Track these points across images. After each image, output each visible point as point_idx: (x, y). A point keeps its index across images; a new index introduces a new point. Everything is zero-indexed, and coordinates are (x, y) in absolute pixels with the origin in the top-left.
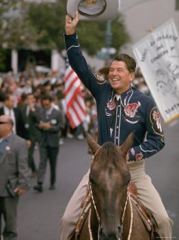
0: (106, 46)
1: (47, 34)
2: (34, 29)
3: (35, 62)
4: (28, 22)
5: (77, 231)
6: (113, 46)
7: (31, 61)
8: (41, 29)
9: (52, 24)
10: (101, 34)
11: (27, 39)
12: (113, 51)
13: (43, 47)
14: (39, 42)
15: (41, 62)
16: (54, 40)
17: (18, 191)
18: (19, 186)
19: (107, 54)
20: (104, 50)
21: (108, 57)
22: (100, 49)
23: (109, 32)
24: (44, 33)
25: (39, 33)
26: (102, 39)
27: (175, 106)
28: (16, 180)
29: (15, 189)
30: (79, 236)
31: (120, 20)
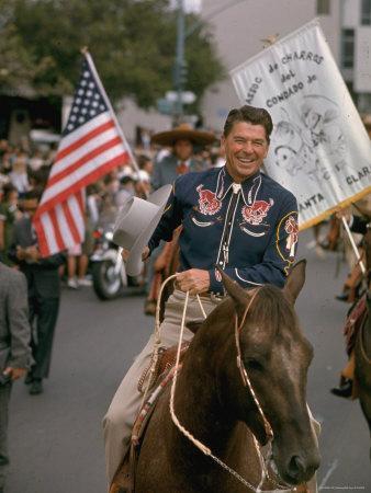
0: (175, 89)
1: (53, 64)
2: (27, 56)
3: (27, 123)
4: (15, 40)
5: (134, 437)
6: (188, 87)
7: (20, 119)
8: (41, 54)
9: (62, 44)
10: (164, 62)
11: (14, 74)
12: (189, 97)
13: (46, 91)
14: (36, 82)
15: (39, 121)
16: (67, 76)
17: (11, 374)
18: (12, 364)
19: (176, 104)
20: (171, 96)
21: (180, 110)
22: (163, 95)
23: (181, 59)
24: (48, 61)
25: (37, 62)
26: (166, 73)
27: (313, 198)
28: (6, 351)
29: (5, 369)
30: (138, 449)
31: (203, 34)
